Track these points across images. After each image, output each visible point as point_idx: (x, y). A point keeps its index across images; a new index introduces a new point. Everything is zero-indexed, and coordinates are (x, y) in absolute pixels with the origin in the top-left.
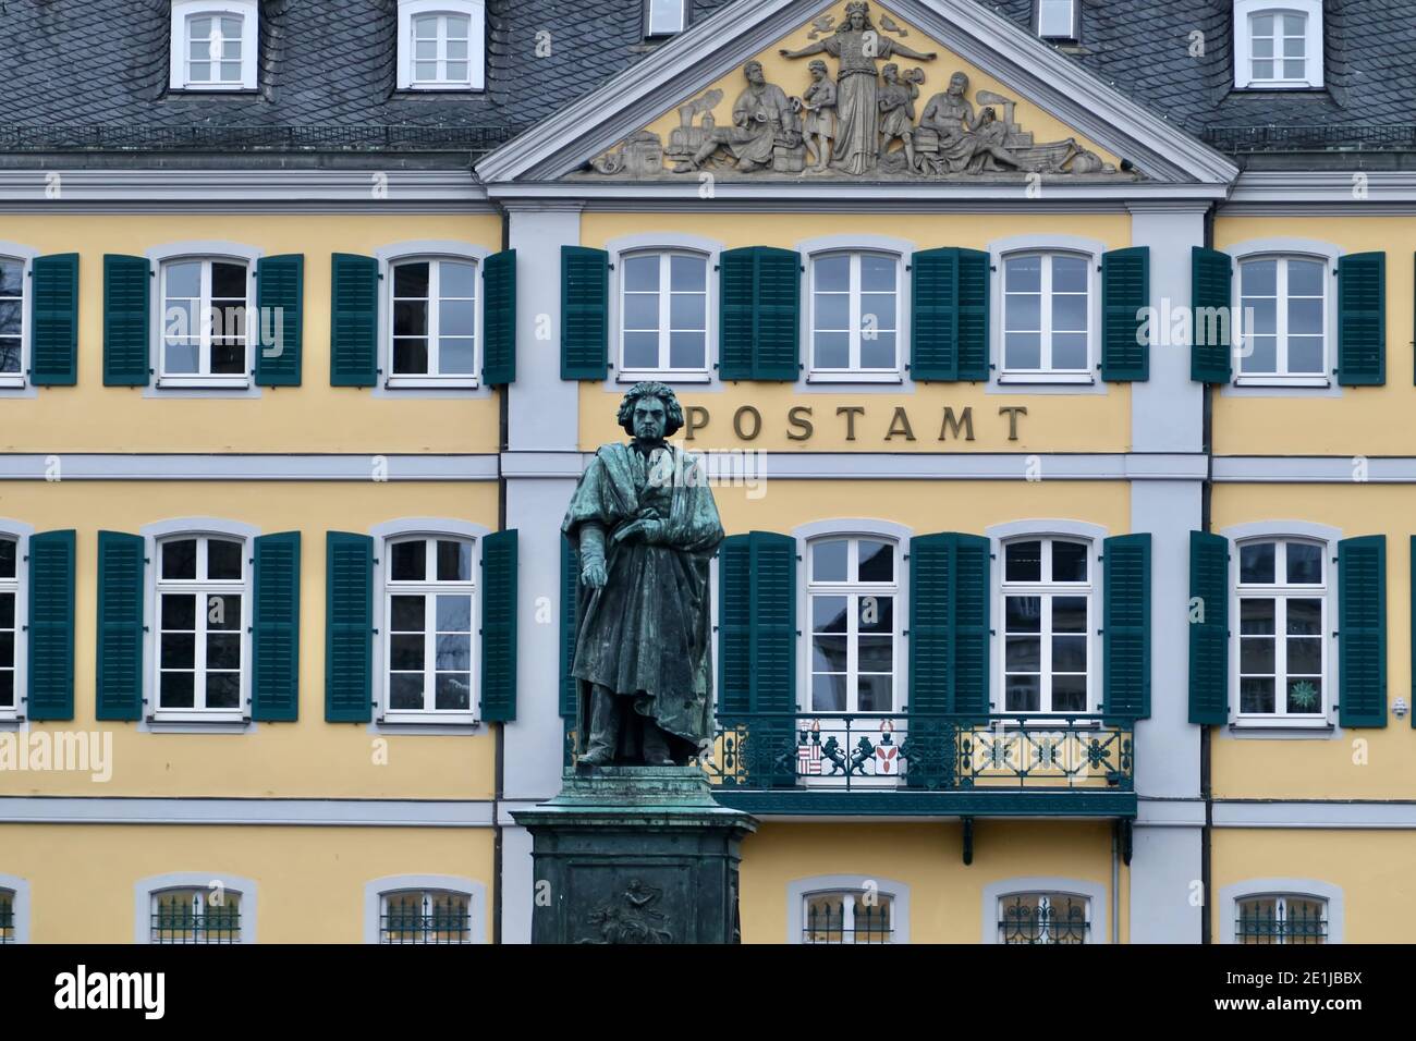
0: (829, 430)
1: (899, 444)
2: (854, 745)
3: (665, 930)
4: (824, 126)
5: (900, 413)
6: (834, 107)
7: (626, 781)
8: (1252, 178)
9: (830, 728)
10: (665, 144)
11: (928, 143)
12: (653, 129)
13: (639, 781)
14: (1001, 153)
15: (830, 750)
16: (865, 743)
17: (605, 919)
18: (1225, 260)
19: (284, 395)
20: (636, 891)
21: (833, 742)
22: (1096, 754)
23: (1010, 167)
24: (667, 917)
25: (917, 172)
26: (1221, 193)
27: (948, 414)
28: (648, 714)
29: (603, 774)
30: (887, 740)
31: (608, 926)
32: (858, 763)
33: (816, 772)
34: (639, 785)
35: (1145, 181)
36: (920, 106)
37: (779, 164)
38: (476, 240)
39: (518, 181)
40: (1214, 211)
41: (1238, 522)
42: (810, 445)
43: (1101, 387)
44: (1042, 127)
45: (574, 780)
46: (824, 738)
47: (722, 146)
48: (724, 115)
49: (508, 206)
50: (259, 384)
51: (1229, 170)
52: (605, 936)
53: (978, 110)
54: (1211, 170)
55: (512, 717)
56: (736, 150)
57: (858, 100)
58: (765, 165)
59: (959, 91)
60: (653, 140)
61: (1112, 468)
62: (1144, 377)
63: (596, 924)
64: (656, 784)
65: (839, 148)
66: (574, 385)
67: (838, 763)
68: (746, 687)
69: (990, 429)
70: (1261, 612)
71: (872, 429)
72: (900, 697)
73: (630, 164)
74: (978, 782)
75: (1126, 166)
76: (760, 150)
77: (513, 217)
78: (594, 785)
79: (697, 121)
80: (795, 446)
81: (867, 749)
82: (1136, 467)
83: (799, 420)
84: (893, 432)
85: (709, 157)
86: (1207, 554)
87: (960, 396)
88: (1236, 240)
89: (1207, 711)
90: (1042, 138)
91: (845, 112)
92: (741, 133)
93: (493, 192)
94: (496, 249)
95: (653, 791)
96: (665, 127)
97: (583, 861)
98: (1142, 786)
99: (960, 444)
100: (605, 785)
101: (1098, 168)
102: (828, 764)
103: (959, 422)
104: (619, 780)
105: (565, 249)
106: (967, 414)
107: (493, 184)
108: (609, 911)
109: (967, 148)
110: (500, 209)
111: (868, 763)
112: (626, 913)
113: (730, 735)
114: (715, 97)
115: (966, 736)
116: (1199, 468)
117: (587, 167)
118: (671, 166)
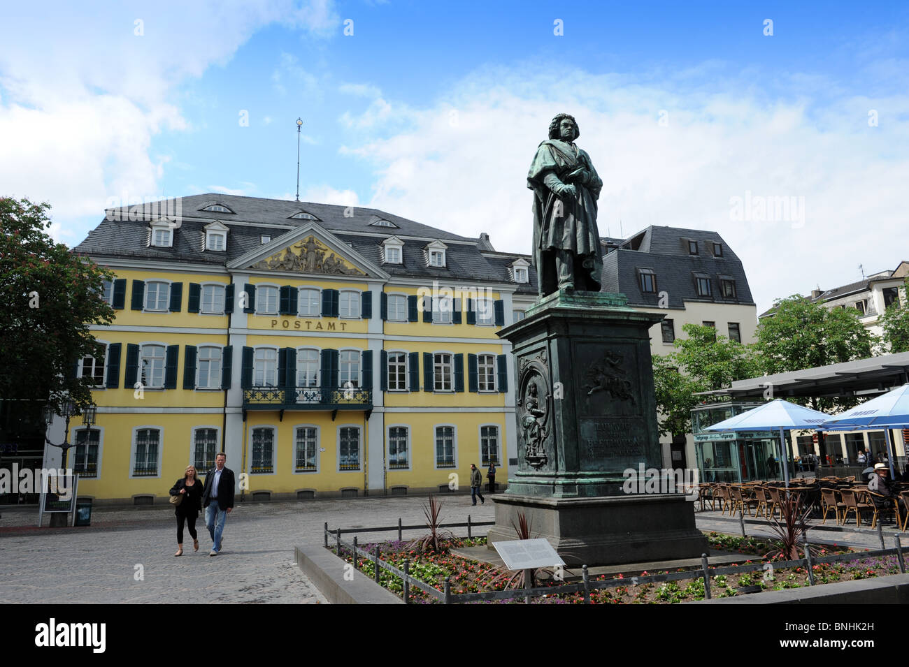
0: (304, 326)
1: (319, 329)
2: (311, 394)
3: (626, 380)
4: (304, 262)
5: (319, 323)
6: (306, 259)
7: (591, 298)
8: (393, 278)
9: (306, 390)
10: (269, 263)
11: (326, 267)
12: (266, 260)
13: (598, 299)
14: (341, 270)
15: (306, 395)
16: (314, 393)
17: (597, 372)
18: (386, 295)
19: (176, 314)
20: (611, 357)
21: (307, 393)
22: (364, 396)
23: (343, 273)
24: (627, 372)
25: (324, 272)
26: (386, 281)
27: (330, 324)
28: (591, 267)
29: (579, 294)
30: (319, 393)
31: (600, 377)
32: (312, 398)
33: (301, 400)
34: (598, 301)
35: (370, 277)
36: (324, 260)
37: (294, 269)
38: (225, 282)
39: (236, 268)
40: (385, 284)
41: (389, 349)
42: (300, 329)
43: (361, 320)
44: (349, 266)
45: (566, 297)
46: (305, 393)
47: (282, 265)
48: (282, 258)
49: (232, 274)
50: (170, 311)
51: (389, 276)
52: (598, 384)
53: (336, 261)
54: (384, 275)
55: (230, 388)
56: (285, 266)
57: (312, 257)
58: (291, 269)
59: (332, 256)
60: (266, 262)
61: (365, 336)
62: (371, 318)
63: (591, 376)
64: (605, 301)
65: (307, 267)
66: (247, 314)
67: (308, 398)
68: (285, 382)
69: (338, 327)
70: (393, 368)
71: (314, 326)
72: (319, 384)
73: (261, 266)
74: (339, 402)
75: (367, 275)
76: (290, 266)
77: (234, 277)
78: (576, 300)
79: (276, 259)
80: (296, 329)
81: (314, 395)
82: (369, 336)
83: (297, 325)
84: (317, 327)
85: (279, 267)
86: (384, 354)
87: (332, 320)
88: (389, 291)
89: (384, 387)
90: (349, 268)
91: (309, 259)
92: (286, 262)
93: (229, 270)
94: (229, 283)
95: (604, 304)
96: (269, 260)
97: (582, 339)
98: (374, 404)
99: (332, 330)
100: (581, 300)
101: (362, 275)
102: (306, 398)
103: (332, 326)
104: (589, 298)
105: (245, 284)
106: (334, 324)
107: (230, 269)
108: (600, 368)
109: (334, 269)
110: (230, 275)
111: (314, 398)
112: (608, 369)
113: (283, 392)
114: (280, 255)
115: (336, 392)
116: (382, 337)
117: (251, 267)
118: (270, 268)
